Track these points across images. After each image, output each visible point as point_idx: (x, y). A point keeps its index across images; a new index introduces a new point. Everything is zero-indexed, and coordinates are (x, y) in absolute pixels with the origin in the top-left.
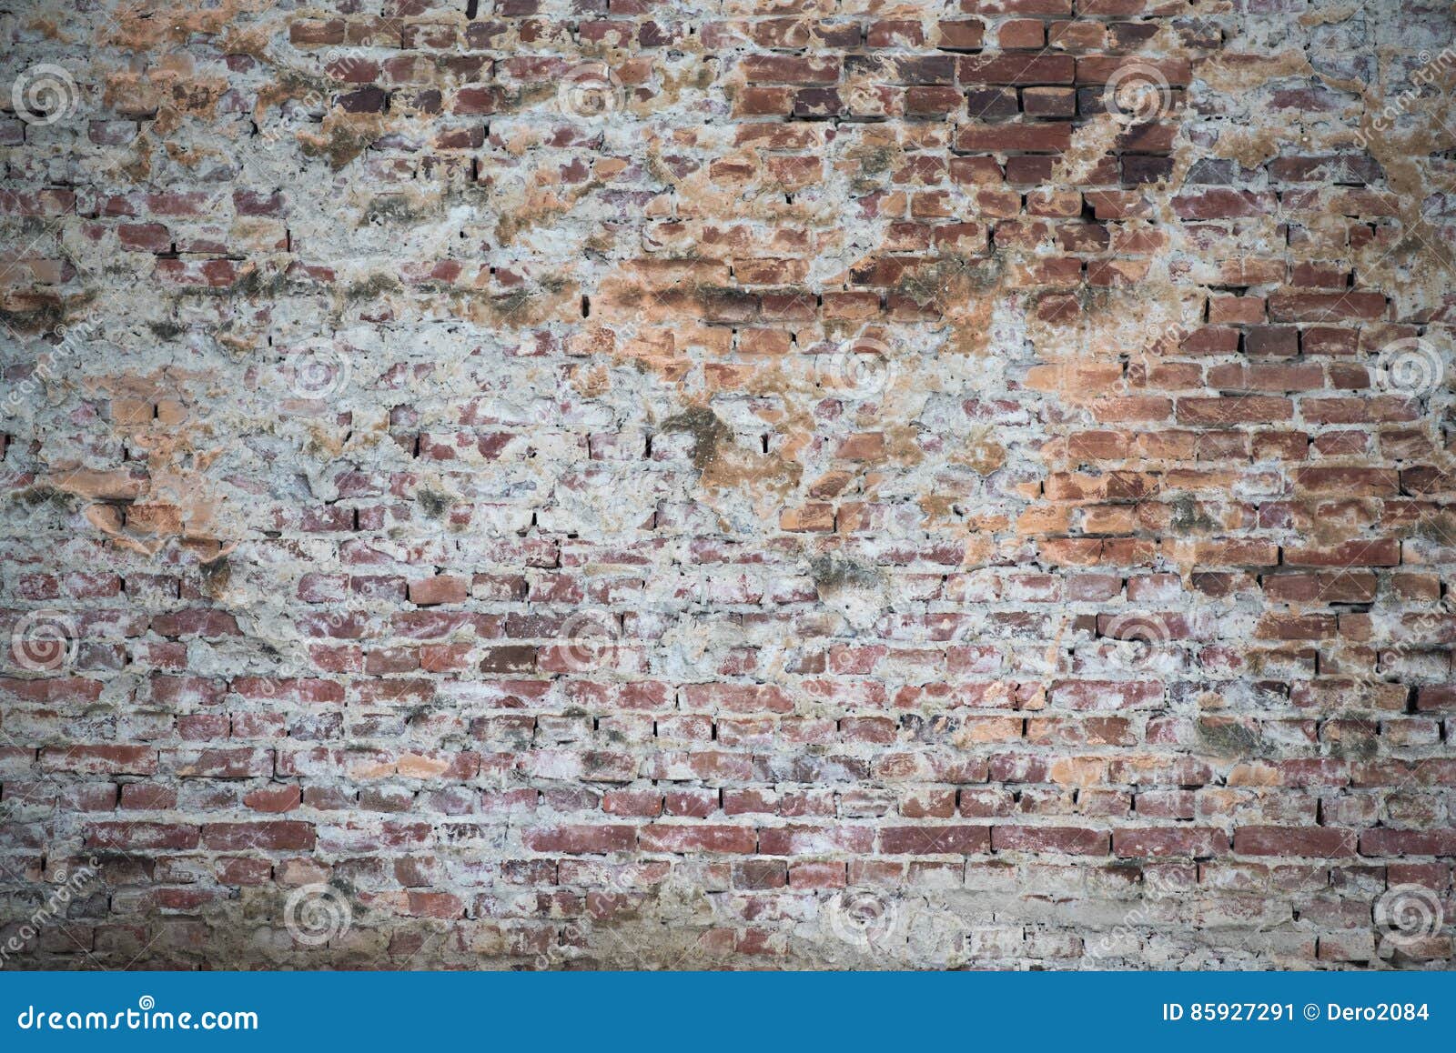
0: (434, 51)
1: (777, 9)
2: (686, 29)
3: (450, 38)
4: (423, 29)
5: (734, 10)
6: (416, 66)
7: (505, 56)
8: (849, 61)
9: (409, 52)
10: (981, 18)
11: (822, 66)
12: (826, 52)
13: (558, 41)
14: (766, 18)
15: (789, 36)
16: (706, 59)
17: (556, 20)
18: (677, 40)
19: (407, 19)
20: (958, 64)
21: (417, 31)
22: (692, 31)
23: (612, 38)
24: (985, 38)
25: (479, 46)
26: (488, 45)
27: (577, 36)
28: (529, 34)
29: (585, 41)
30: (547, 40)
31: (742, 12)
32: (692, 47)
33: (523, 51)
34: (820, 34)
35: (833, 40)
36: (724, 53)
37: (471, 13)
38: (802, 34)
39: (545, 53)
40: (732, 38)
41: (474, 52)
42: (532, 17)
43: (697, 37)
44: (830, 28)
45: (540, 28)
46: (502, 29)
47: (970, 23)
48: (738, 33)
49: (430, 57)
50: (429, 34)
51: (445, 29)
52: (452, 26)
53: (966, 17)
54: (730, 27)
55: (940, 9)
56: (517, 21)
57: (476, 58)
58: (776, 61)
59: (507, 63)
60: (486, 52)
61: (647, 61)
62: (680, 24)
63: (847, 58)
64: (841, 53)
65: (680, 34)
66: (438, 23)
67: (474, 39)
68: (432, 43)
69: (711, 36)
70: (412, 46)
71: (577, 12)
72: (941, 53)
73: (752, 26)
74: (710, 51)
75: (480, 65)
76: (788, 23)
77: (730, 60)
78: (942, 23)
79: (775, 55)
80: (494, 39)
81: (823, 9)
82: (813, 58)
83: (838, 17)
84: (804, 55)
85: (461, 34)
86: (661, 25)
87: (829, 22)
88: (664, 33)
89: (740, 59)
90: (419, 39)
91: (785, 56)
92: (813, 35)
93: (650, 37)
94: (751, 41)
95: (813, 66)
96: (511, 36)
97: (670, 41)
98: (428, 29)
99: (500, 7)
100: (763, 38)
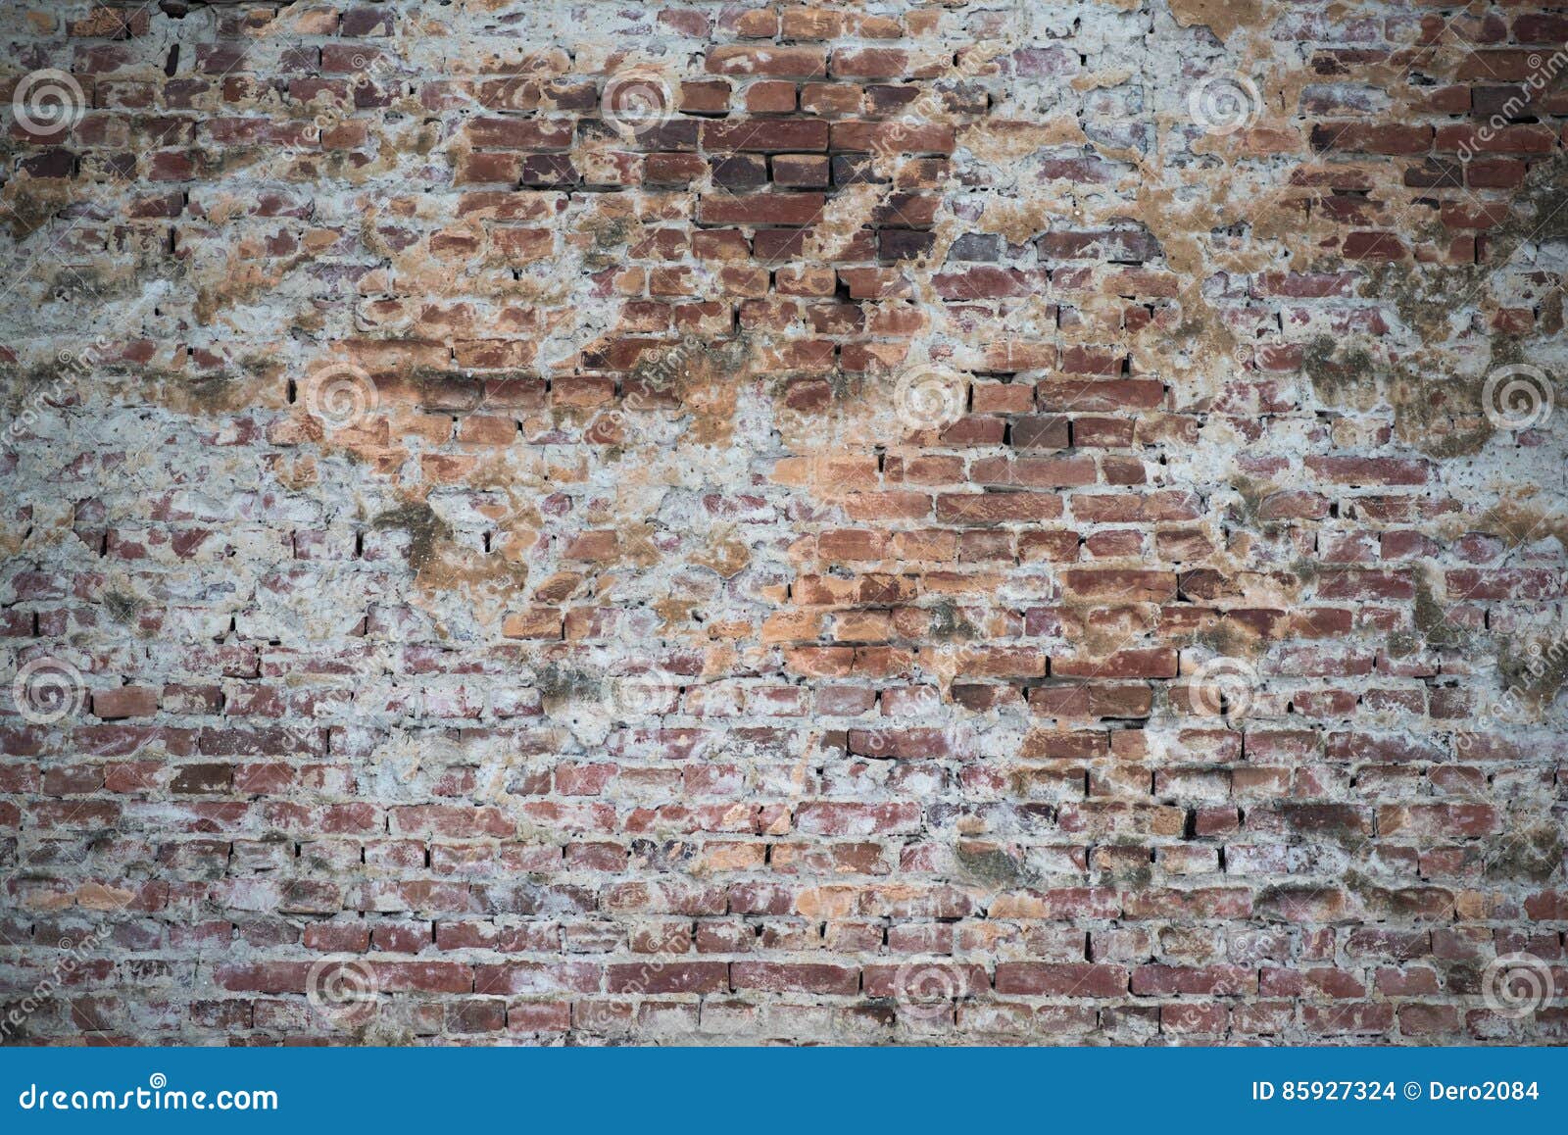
0: (129, 111)
1: (506, 68)
2: (405, 89)
3: (147, 97)
4: (116, 87)
5: (458, 68)
6: (108, 127)
7: (207, 117)
8: (583, 125)
9: (100, 111)
10: (728, 79)
11: (554, 130)
12: (558, 115)
13: (265, 101)
14: (492, 77)
15: (518, 97)
16: (427, 121)
17: (263, 78)
18: (396, 101)
19: (100, 76)
20: (701, 128)
21: (110, 88)
22: (412, 91)
23: (324, 98)
24: (732, 101)
25: (179, 105)
26: (188, 105)
27: (286, 96)
28: (233, 92)
29: (295, 101)
30: (252, 100)
31: (467, 71)
32: (410, 108)
33: (226, 111)
34: (552, 95)
35: (566, 102)
36: (446, 115)
37: (170, 69)
38: (532, 95)
39: (250, 114)
40: (456, 99)
41: (173, 112)
42: (238, 75)
43: (417, 98)
44: (563, 89)
45: (246, 87)
46: (204, 87)
47: (715, 85)
48: (461, 94)
49: (124, 118)
50: (123, 92)
51: (141, 87)
52: (149, 84)
53: (710, 78)
54: (453, 86)
55: (683, 69)
56: (220, 79)
57: (174, 119)
58: (503, 125)
59: (209, 124)
60: (187, 112)
61: (363, 124)
62: (399, 83)
63: (581, 121)
64: (574, 116)
65: (398, 94)
66: (133, 80)
67: (173, 98)
68: (126, 102)
69: (433, 96)
70: (104, 105)
71: (286, 70)
72: (683, 117)
73: (478, 86)
74: (431, 113)
75: (179, 127)
76: (517, 83)
77: (453, 123)
78: (684, 84)
79: (503, 117)
80: (195, 99)
81: (555, 68)
82: (544, 121)
83: (571, 77)
84: (534, 118)
85: (158, 93)
86: (378, 85)
87: (562, 82)
88: (382, 94)
89: (464, 123)
90: (112, 97)
91: (513, 119)
92: (544, 96)
93: (366, 98)
94: (476, 102)
95: (543, 130)
96: (213, 96)
97: (387, 102)
98: (122, 86)
99: (202, 64)
100: (488, 97)
